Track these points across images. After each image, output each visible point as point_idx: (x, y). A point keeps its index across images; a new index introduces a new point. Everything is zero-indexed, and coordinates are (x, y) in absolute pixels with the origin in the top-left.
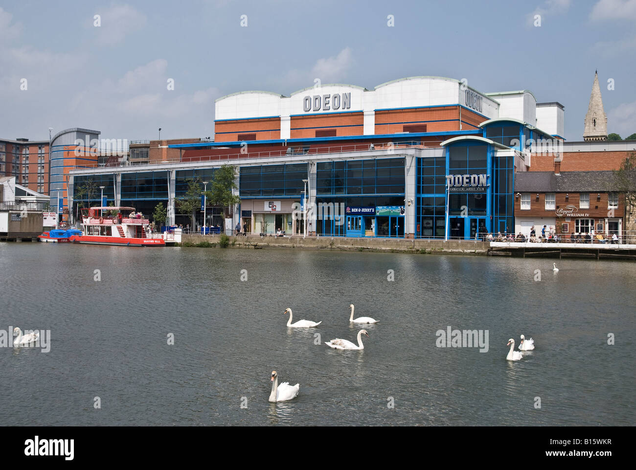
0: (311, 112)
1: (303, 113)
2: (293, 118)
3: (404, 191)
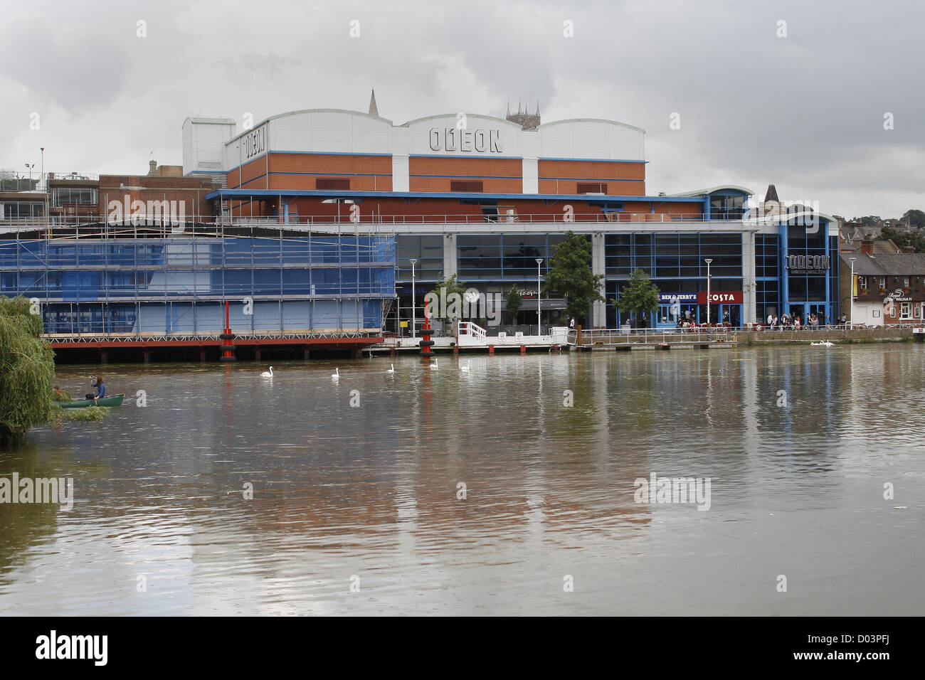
0: (443, 153)
1: (429, 152)
2: (413, 159)
3: (741, 274)
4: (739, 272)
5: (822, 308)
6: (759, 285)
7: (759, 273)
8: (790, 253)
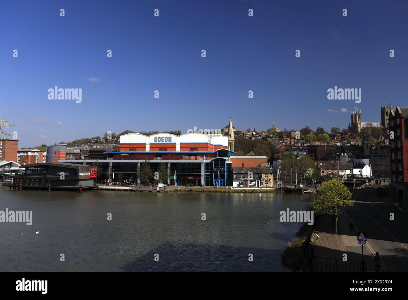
0: (157, 142)
1: (154, 142)
2: (151, 144)
3: (201, 172)
4: (200, 172)
5: (224, 181)
6: (206, 175)
7: (206, 172)
8: (215, 167)
